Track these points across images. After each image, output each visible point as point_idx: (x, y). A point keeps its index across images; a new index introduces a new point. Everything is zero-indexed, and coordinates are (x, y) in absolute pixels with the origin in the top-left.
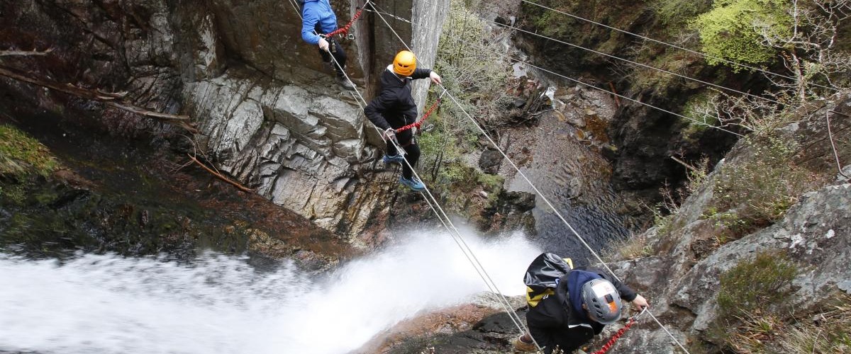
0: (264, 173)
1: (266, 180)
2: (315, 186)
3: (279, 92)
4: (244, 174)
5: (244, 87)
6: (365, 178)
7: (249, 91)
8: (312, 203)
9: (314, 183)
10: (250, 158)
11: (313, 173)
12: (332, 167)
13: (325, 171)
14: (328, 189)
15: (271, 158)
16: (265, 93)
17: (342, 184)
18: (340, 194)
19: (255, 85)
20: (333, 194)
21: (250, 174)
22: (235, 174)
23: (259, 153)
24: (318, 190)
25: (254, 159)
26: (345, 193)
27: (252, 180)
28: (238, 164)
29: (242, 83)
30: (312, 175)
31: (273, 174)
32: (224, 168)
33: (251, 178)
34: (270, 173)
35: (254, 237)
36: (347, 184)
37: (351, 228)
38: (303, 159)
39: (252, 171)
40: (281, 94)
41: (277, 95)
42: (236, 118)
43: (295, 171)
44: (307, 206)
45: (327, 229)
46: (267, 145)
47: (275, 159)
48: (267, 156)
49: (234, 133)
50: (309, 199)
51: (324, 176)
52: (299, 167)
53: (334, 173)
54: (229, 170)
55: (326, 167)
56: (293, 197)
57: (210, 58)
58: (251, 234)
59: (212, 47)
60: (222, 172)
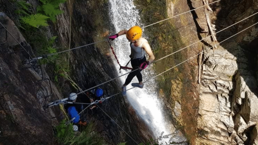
0: (210, 86)
1: (208, 88)
2: (215, 112)
3: (249, 75)
4: (205, 77)
5: (243, 59)
6: (232, 140)
7: (242, 62)
8: (206, 113)
9: (216, 111)
10: (213, 76)
11: (221, 109)
12: (228, 118)
13: (225, 115)
14: (217, 119)
15: (218, 86)
16: (245, 69)
17: (223, 127)
18: (217, 127)
19: (247, 64)
20: (216, 123)
21: (206, 79)
22: (204, 72)
23: (217, 79)
24: (214, 114)
25: (214, 78)
26: (219, 130)
27: (205, 81)
28: (208, 72)
29: (244, 58)
30: (220, 109)
31: (212, 90)
32: (204, 67)
33: (205, 80)
34: (211, 89)
35: (178, 82)
36: (224, 130)
37: (204, 139)
38: (225, 102)
39: (209, 80)
40: (249, 76)
41: (247, 75)
42: (226, 61)
43: (218, 101)
44: (204, 111)
45: (198, 124)
46: (223, 81)
47: (218, 88)
48: (218, 83)
49: (219, 62)
50: (208, 111)
51: (222, 115)
52: (220, 102)
53: (225, 120)
54: (204, 69)
55: (227, 115)
56: (206, 103)
57: (248, 39)
58: (178, 80)
59: (253, 37)
60: (202, 67)
